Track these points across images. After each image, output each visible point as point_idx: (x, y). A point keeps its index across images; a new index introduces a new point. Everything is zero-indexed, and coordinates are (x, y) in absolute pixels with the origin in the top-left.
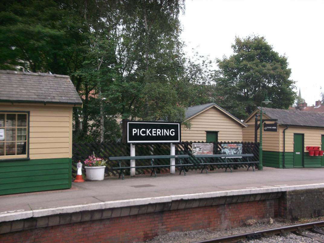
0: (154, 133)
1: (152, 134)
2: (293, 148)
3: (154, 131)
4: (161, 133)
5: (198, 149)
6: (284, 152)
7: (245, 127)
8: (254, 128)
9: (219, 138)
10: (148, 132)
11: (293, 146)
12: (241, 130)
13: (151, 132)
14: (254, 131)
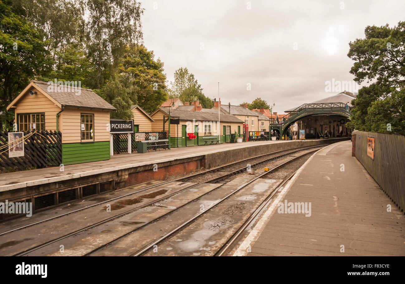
0: (122, 127)
1: (120, 127)
2: (181, 135)
3: (122, 125)
4: (125, 127)
5: (138, 137)
6: (177, 137)
7: (153, 121)
8: (163, 122)
9: (139, 129)
10: (119, 126)
11: (181, 133)
12: (151, 124)
13: (120, 126)
14: (163, 124)
